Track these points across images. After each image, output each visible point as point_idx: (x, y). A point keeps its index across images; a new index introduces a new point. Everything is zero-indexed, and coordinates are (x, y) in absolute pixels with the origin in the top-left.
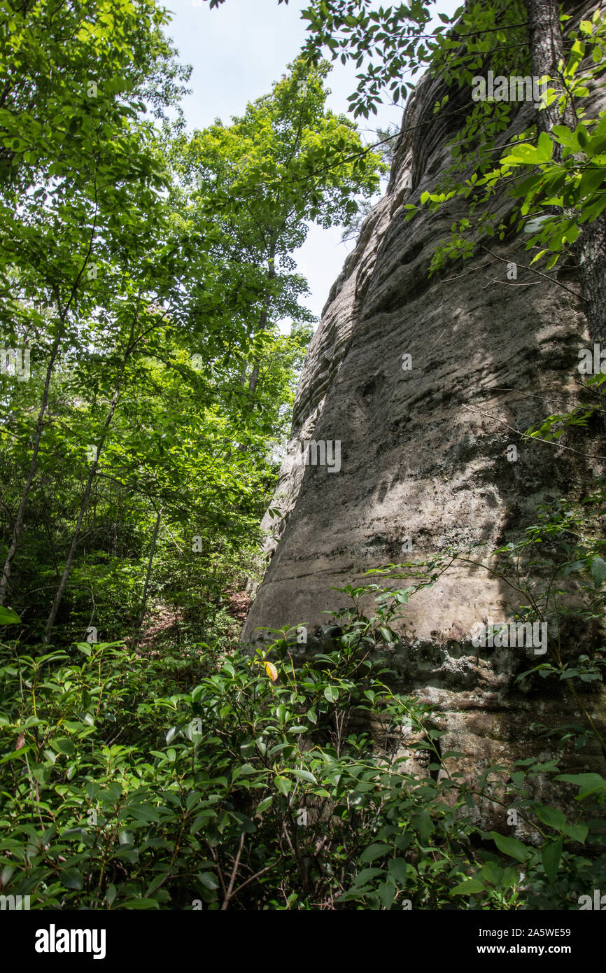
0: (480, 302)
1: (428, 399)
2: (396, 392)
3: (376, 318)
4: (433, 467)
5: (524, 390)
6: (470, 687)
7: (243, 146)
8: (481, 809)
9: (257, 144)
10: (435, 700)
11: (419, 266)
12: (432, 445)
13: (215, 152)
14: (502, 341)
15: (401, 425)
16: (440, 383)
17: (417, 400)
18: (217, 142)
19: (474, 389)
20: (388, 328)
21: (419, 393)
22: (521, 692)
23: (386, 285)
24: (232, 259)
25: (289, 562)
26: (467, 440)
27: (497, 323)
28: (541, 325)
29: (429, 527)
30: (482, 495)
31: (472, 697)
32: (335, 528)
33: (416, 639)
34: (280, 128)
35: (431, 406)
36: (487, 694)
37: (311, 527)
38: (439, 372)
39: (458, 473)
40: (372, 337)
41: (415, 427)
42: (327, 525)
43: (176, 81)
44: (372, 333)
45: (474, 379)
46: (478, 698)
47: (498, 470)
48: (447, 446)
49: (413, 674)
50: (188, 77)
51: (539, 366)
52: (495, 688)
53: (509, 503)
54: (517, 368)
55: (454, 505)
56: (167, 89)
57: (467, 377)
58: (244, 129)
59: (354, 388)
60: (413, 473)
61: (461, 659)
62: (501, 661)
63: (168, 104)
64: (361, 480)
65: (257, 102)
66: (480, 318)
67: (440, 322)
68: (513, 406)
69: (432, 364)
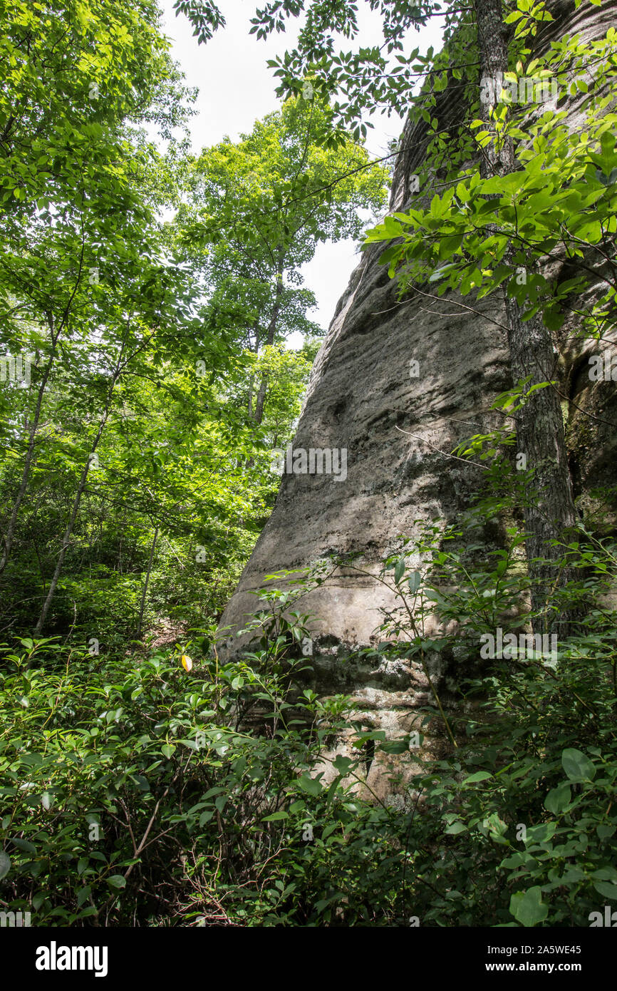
0: (438, 326)
1: (384, 419)
2: (358, 412)
3: (351, 339)
4: (384, 484)
5: (468, 411)
6: (403, 687)
7: (250, 163)
8: (405, 799)
9: (264, 160)
10: (372, 700)
11: (391, 289)
12: (385, 463)
13: (222, 169)
14: (454, 364)
15: (361, 443)
16: (397, 403)
17: (375, 420)
18: (225, 159)
19: (425, 409)
20: (361, 349)
21: (377, 414)
22: (450, 693)
23: (362, 307)
24: (241, 275)
25: (254, 574)
26: (414, 458)
27: (452, 346)
28: (486, 349)
29: (377, 539)
30: (426, 510)
31: (405, 697)
32: (296, 541)
33: (356, 644)
34: (289, 143)
35: (387, 427)
36: (419, 694)
37: (277, 541)
38: (396, 393)
39: (406, 489)
40: (347, 358)
41: (372, 445)
42: (290, 539)
43: (183, 103)
44: (346, 354)
45: (425, 400)
46: (410, 698)
47: (441, 486)
48: (397, 465)
49: (354, 676)
50: (195, 98)
51: (483, 388)
52: (426, 689)
53: (450, 517)
54: (463, 390)
55: (400, 519)
56: (174, 111)
57: (419, 398)
58: (252, 146)
59: (326, 407)
60: (367, 489)
61: (396, 662)
62: (431, 663)
63: (175, 125)
64: (324, 496)
65: (266, 119)
66: (437, 342)
67: (403, 345)
68: (457, 426)
69: (391, 385)
